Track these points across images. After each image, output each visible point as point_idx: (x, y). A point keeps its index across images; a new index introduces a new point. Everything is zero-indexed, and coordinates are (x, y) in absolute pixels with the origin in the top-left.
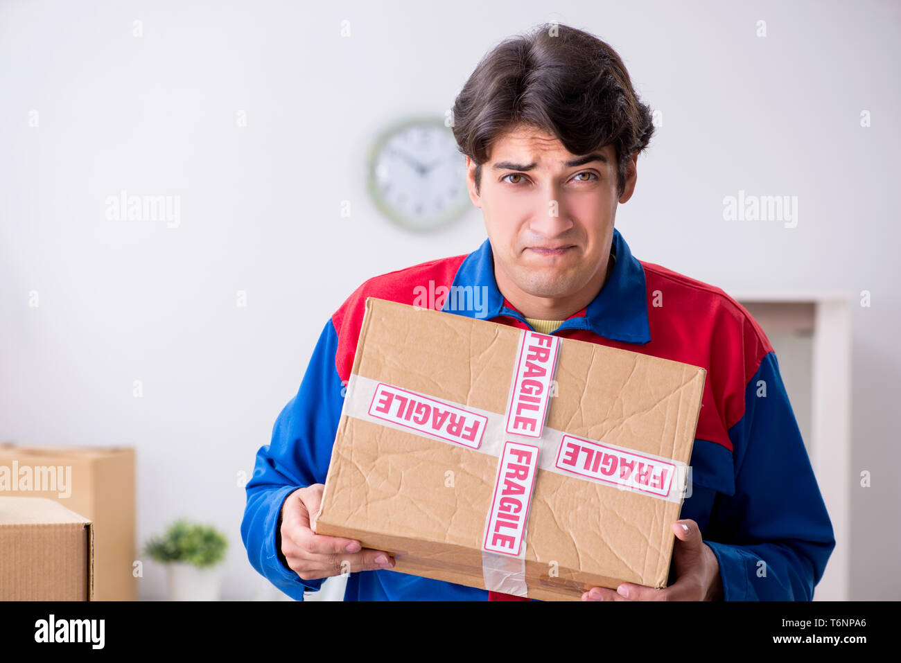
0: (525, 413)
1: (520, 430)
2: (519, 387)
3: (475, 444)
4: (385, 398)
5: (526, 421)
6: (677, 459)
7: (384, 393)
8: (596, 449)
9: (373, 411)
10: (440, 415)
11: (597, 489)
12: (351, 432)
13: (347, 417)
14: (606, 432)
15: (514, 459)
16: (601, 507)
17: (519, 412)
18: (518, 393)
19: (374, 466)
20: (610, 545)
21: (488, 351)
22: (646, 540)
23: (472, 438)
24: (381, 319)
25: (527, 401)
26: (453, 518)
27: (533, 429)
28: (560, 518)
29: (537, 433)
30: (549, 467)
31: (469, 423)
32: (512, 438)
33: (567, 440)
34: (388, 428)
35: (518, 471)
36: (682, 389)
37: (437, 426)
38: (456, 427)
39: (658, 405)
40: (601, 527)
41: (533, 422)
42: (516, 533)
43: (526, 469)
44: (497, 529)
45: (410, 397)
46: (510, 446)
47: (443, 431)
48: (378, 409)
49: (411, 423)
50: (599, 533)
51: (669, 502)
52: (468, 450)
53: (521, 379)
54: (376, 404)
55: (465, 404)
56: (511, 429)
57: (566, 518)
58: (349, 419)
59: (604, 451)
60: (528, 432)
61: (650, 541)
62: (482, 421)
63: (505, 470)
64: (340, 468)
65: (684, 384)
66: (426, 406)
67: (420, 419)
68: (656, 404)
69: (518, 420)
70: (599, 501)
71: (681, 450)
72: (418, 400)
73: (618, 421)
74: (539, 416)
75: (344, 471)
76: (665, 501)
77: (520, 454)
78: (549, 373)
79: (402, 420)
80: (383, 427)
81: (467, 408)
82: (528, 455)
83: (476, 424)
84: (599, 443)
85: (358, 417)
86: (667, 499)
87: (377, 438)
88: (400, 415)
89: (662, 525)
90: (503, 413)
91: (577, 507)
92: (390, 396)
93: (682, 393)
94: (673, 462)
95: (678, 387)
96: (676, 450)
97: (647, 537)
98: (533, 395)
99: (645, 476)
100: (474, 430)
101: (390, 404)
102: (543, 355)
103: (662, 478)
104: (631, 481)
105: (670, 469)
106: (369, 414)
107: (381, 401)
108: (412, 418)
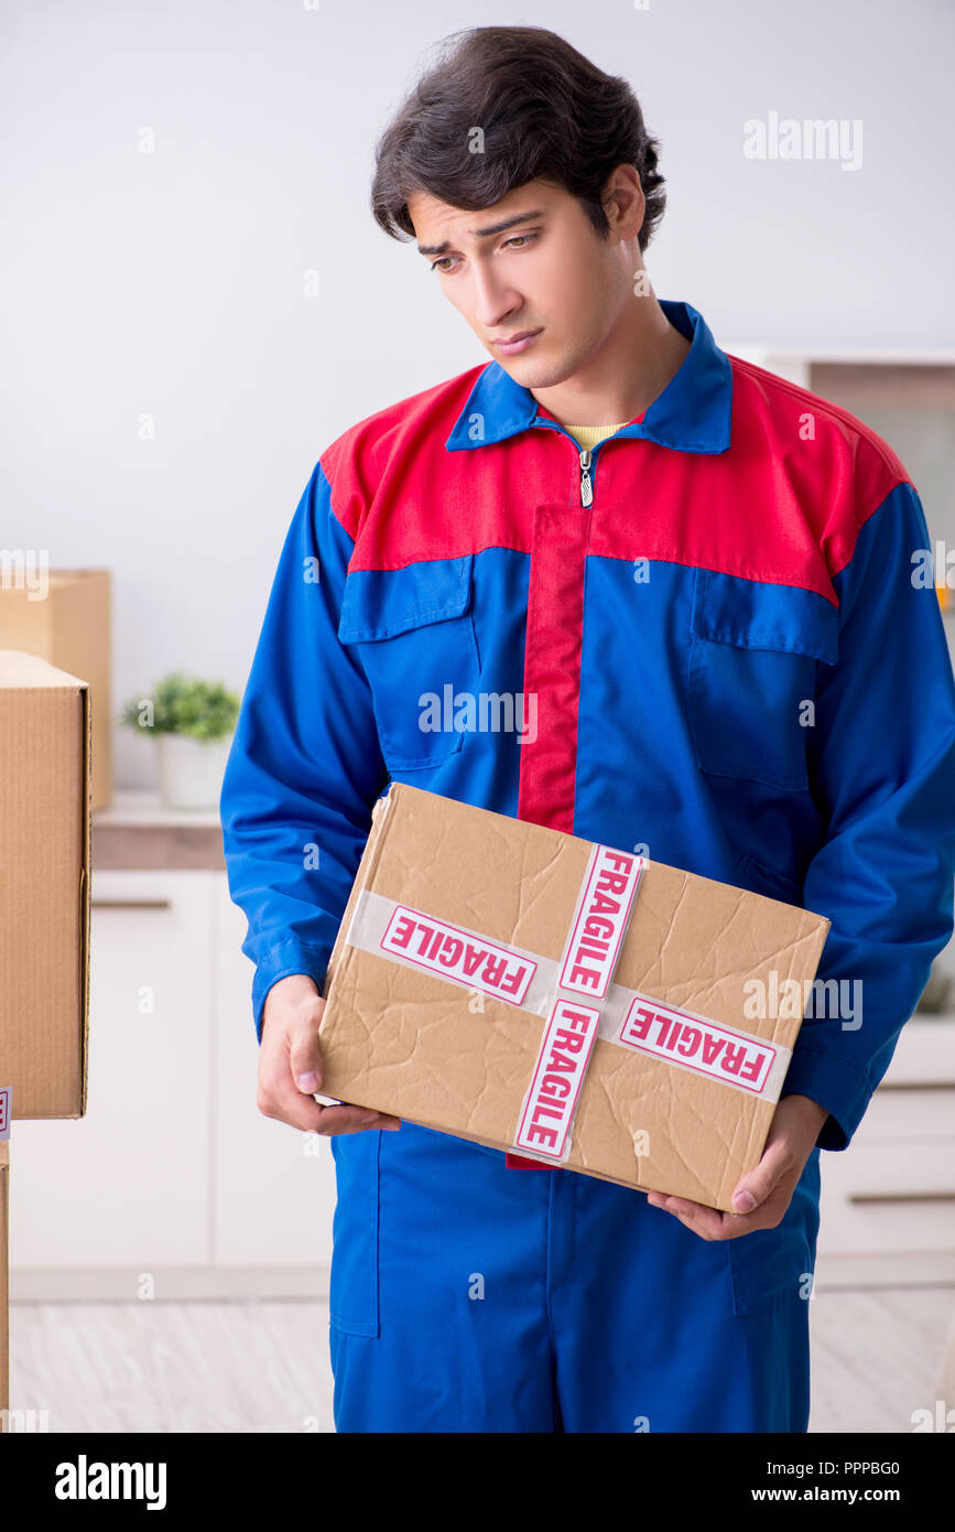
0: (587, 963)
1: (578, 985)
2: (582, 925)
3: (517, 998)
4: (404, 927)
5: (587, 973)
6: (779, 1042)
7: (403, 920)
8: (675, 1018)
9: (388, 944)
10: (475, 955)
11: (671, 1071)
12: (356, 968)
13: (352, 948)
14: (690, 994)
15: (566, 1024)
16: (674, 1100)
17: (578, 960)
18: (580, 934)
19: (382, 1018)
20: (678, 1149)
21: (544, 872)
22: (727, 1150)
23: (513, 990)
24: (407, 815)
25: (593, 947)
26: (480, 1097)
27: (595, 985)
28: (618, 1108)
29: (600, 991)
30: (613, 1038)
31: (512, 970)
32: (566, 995)
33: (639, 1005)
34: (404, 968)
35: (570, 1040)
36: (797, 945)
37: (469, 971)
38: (494, 974)
39: (762, 965)
40: (670, 1125)
41: (596, 975)
42: (559, 1126)
43: (581, 1039)
44: (535, 1119)
45: (437, 928)
46: (563, 1006)
47: (476, 979)
48: (394, 941)
49: (436, 964)
50: (666, 1132)
51: (762, 1101)
52: (507, 1006)
53: (586, 914)
54: (392, 933)
55: (509, 943)
56: (566, 983)
57: (627, 1109)
58: (355, 951)
59: (685, 1022)
60: (588, 988)
61: (731, 1151)
62: (530, 968)
63: (553, 1037)
64: (337, 1018)
65: (801, 938)
66: (456, 941)
67: (448, 959)
68: (758, 964)
69: (577, 970)
70: (671, 1088)
71: (786, 1031)
72: (448, 933)
73: (707, 981)
74: (604, 968)
75: (343, 1022)
76: (756, 1099)
77: (575, 1018)
78: (623, 910)
79: (424, 959)
80: (399, 966)
81: (511, 948)
82: (586, 1020)
83: (522, 971)
84: (680, 1010)
85: (367, 949)
86: (759, 1096)
87: (390, 979)
88: (421, 951)
89: (750, 1130)
90: (558, 959)
91: (642, 1095)
92: (412, 925)
93: (796, 951)
94: (773, 1045)
95: (792, 942)
96: (780, 1029)
97: (728, 1144)
98: (600, 938)
99: (734, 1061)
100: (517, 980)
101: (410, 936)
102: (618, 884)
103: (756, 1067)
104: (716, 1067)
105: (769, 1055)
106: (382, 947)
107: (399, 931)
108: (438, 957)
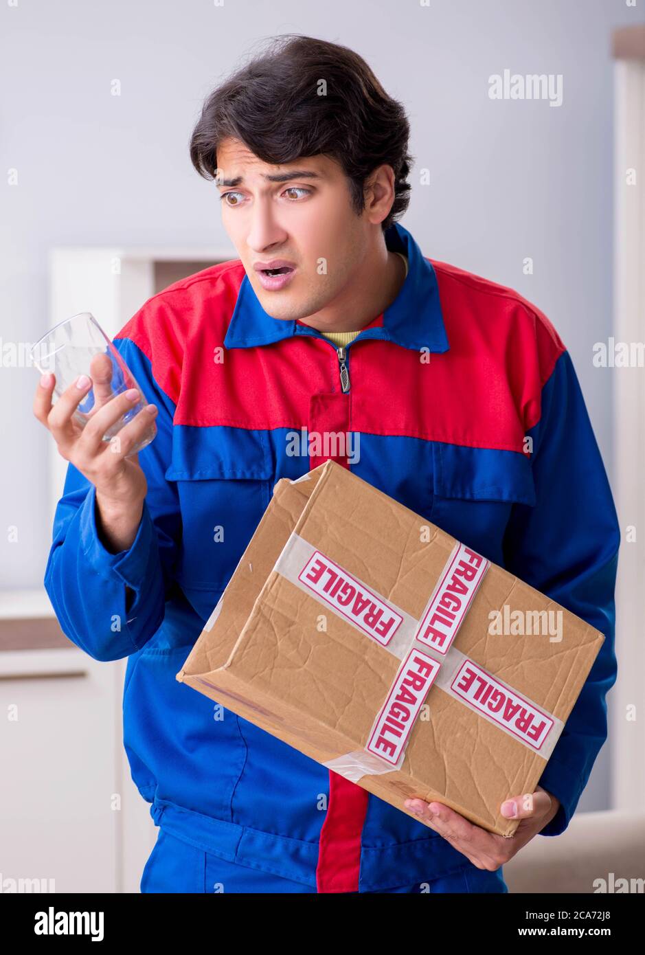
0: (438, 626)
1: (429, 641)
2: (439, 598)
3: (385, 640)
4: (318, 567)
5: (437, 634)
6: (557, 716)
7: (318, 562)
8: (490, 682)
9: (303, 577)
10: (362, 601)
11: (479, 720)
12: (277, 590)
13: (278, 575)
14: (502, 667)
15: (415, 668)
16: (478, 740)
17: (432, 622)
18: (437, 604)
19: (289, 632)
20: (475, 779)
21: (420, 552)
22: (509, 787)
23: (383, 634)
24: (335, 486)
25: (443, 616)
26: (347, 707)
27: (441, 644)
28: (439, 738)
29: (443, 649)
30: (445, 687)
31: (385, 618)
32: (419, 646)
33: (468, 665)
34: (312, 598)
35: (415, 680)
36: (580, 648)
37: (356, 612)
38: (373, 618)
39: (554, 656)
40: (473, 760)
41: (443, 637)
42: (399, 742)
43: (423, 681)
44: (383, 733)
45: (341, 574)
46: (415, 654)
47: (360, 619)
48: (309, 576)
49: (334, 600)
50: (469, 764)
51: (539, 757)
52: (376, 644)
53: (444, 590)
54: (308, 571)
55: (387, 598)
56: (421, 637)
57: (444, 741)
58: (279, 578)
59: (497, 686)
60: (435, 645)
61: (511, 789)
62: (398, 620)
63: (404, 675)
64: (257, 624)
65: (583, 644)
66: (352, 588)
67: (343, 600)
68: (552, 656)
69: (430, 630)
70: (477, 733)
71: (564, 708)
72: (347, 580)
73: (515, 660)
74: (449, 632)
75: (261, 628)
76: (535, 753)
77: (423, 665)
78: (470, 593)
79: (327, 595)
80: (308, 596)
81: (388, 602)
82: (430, 668)
83: (392, 621)
84: (493, 676)
85: (288, 578)
86: (538, 752)
87: (299, 605)
88: (326, 589)
89: (527, 776)
90: (418, 618)
91: (456, 733)
92: (323, 567)
93: (579, 653)
94: (553, 717)
95: (578, 645)
96: (558, 706)
97: (510, 782)
98: (450, 610)
99: (524, 724)
100: (388, 626)
101: (321, 574)
102: (469, 573)
103: (539, 730)
104: (511, 724)
105: (549, 723)
106: (299, 579)
107: (313, 569)
108: (336, 595)
